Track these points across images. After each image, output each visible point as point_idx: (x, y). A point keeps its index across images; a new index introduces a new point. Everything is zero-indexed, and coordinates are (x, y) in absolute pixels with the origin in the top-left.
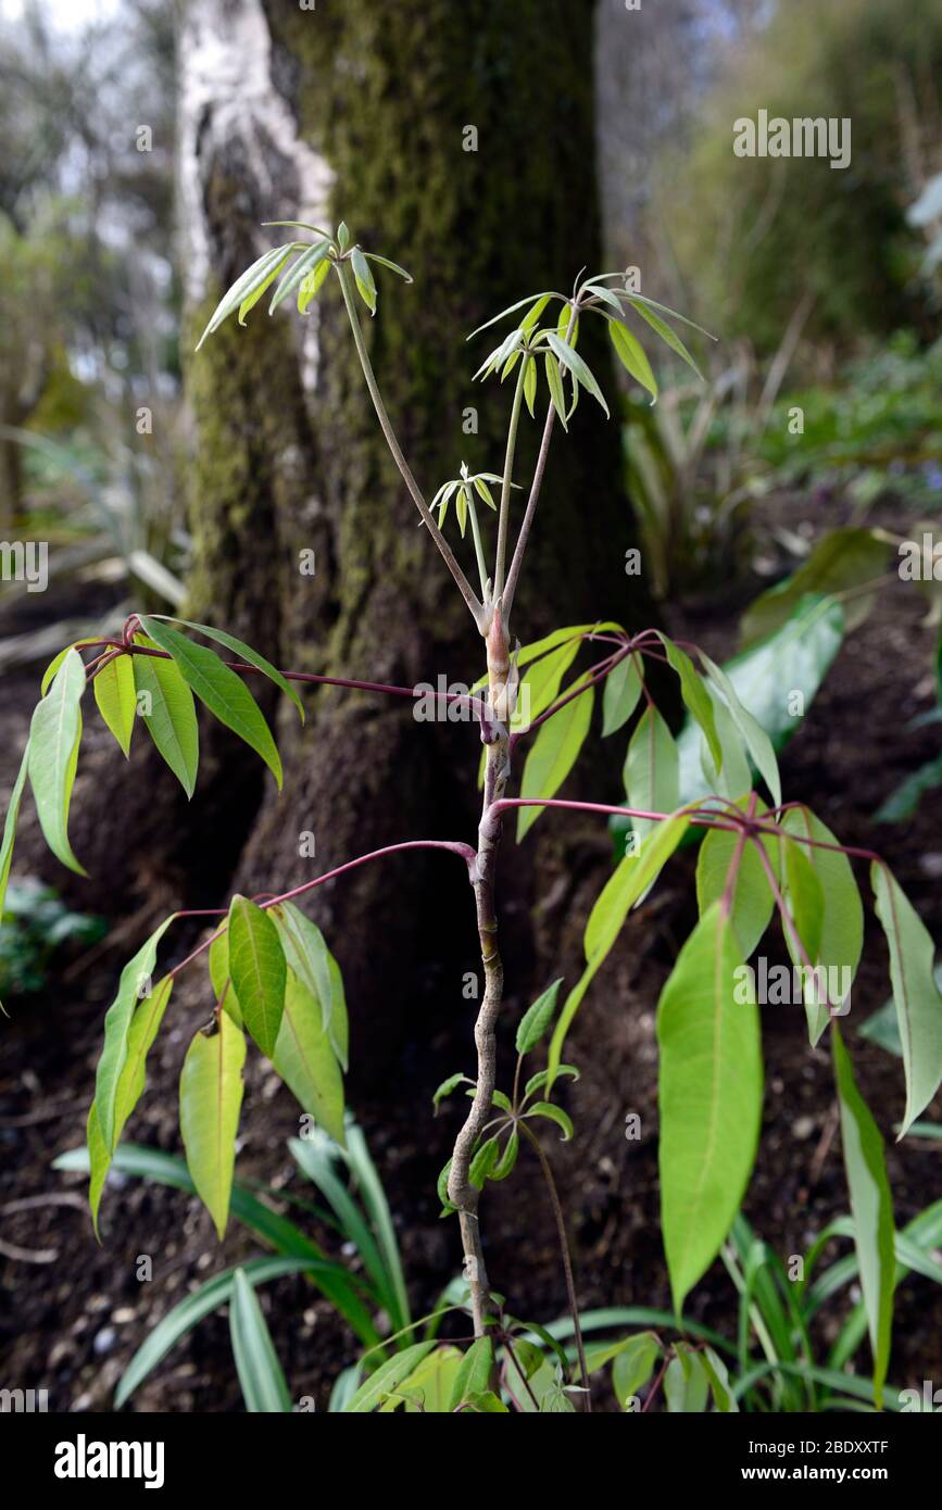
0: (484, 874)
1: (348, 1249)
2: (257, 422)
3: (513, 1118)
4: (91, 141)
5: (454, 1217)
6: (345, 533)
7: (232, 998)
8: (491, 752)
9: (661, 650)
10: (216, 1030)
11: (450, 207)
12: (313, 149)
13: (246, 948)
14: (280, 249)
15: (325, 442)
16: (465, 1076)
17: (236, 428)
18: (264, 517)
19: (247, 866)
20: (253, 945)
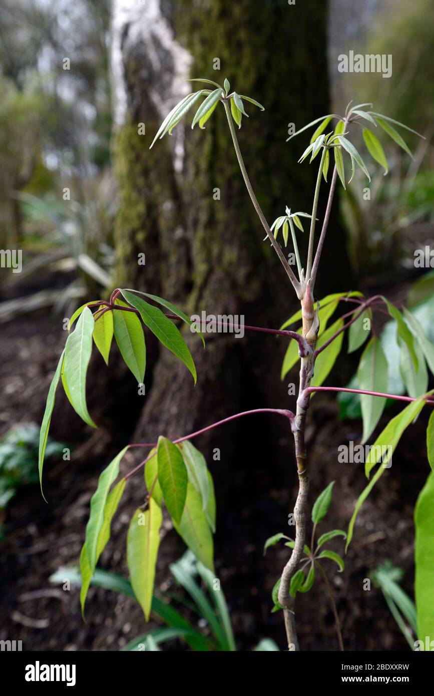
0: (300, 427)
1: (202, 624)
2: (150, 187)
3: (312, 559)
4: (55, 45)
5: (280, 611)
6: (196, 246)
7: (158, 491)
8: (304, 361)
9: (385, 307)
10: (147, 508)
11: (253, 76)
12: (182, 45)
13: (166, 465)
14: (196, 93)
15: (186, 198)
16: (284, 534)
17: (140, 192)
18: (154, 238)
19: (145, 418)
20: (170, 463)
